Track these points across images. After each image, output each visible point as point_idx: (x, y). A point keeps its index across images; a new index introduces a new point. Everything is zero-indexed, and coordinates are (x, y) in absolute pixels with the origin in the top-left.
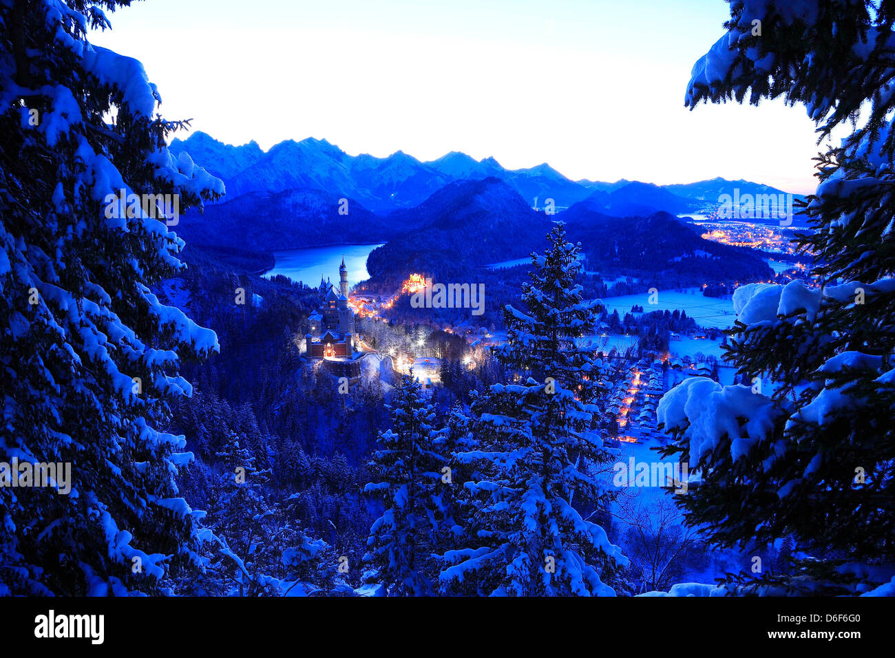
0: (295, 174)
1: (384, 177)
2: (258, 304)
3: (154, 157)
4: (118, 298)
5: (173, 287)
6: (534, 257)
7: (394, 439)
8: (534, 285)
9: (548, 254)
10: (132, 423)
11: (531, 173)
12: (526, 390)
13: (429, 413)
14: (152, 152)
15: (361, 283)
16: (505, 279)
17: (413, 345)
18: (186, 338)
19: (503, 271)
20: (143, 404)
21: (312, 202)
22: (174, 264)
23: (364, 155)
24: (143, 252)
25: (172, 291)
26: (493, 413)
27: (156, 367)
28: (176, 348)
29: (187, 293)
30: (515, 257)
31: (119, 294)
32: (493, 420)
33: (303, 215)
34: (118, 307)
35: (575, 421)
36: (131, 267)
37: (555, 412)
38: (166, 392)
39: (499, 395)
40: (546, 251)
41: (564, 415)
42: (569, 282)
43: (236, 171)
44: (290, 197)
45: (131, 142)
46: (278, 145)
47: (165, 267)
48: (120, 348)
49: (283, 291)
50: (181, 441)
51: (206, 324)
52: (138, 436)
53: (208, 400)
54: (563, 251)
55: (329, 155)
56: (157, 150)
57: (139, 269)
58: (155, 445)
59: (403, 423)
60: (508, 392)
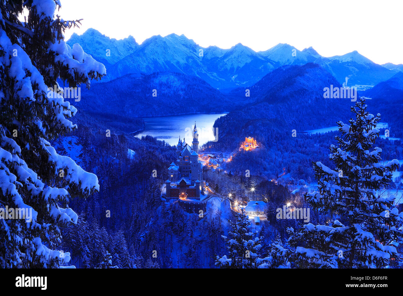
0: (161, 61)
1: (227, 63)
2: (132, 157)
3: (54, 47)
4: (27, 149)
5: (70, 143)
6: (340, 125)
7: (228, 263)
8: (340, 147)
9: (352, 123)
10: (31, 242)
11: (343, 59)
12: (333, 230)
13: (256, 244)
14: (53, 43)
15: (209, 143)
16: (320, 142)
17: (246, 192)
18: (75, 179)
19: (319, 136)
20: (40, 227)
21: (173, 82)
22: (68, 125)
23: (212, 47)
24: (45, 116)
25: (69, 146)
26: (306, 247)
27: (51, 200)
28: (68, 187)
29: (80, 147)
30: (328, 126)
31: (28, 146)
32: (306, 253)
33: (166, 91)
34: (26, 155)
35: (375, 258)
36: (37, 127)
37: (358, 249)
38: (58, 219)
39: (310, 232)
40: (351, 121)
41: (365, 253)
42: (370, 145)
43: (118, 58)
44: (157, 78)
45: (38, 36)
46: (149, 39)
47: (62, 127)
48: (25, 186)
49: (150, 147)
50: (67, 257)
51: (93, 170)
52: (35, 252)
53: (91, 228)
54: (364, 120)
55: (187, 47)
56: (57, 42)
57: (43, 128)
58: (47, 259)
59: (235, 251)
60: (318, 231)
